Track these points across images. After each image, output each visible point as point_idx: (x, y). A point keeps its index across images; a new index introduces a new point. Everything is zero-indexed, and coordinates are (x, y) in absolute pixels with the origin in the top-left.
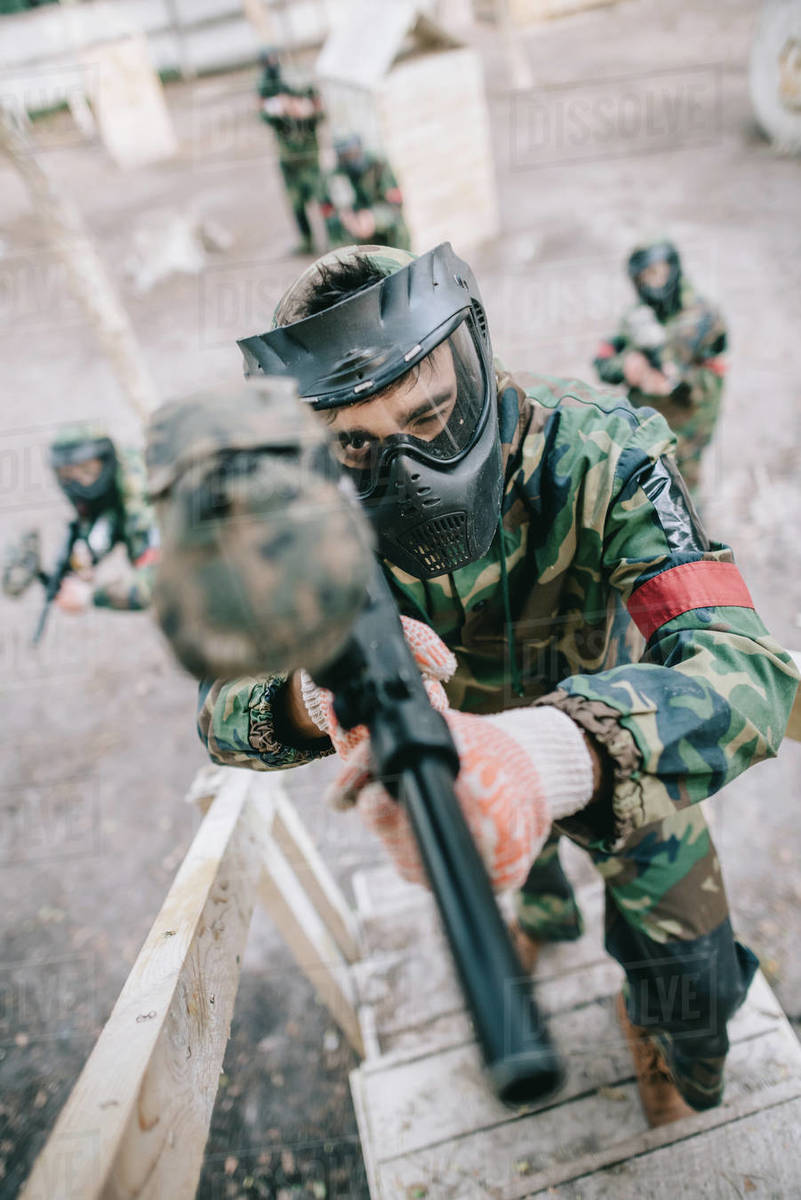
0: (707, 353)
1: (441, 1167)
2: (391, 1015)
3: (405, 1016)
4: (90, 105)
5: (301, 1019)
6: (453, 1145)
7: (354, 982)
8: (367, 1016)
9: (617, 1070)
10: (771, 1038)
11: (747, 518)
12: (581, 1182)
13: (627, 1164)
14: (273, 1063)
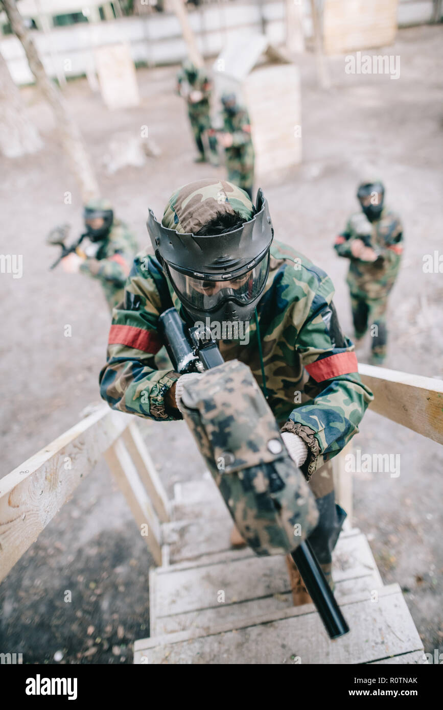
0: (392, 241)
1: (188, 623)
2: (179, 551)
3: (186, 553)
4: (97, 76)
5: (139, 559)
6: (195, 613)
7: (162, 532)
8: (166, 550)
9: (285, 586)
10: (367, 579)
11: (413, 322)
12: (249, 629)
13: (274, 623)
14: (120, 580)
